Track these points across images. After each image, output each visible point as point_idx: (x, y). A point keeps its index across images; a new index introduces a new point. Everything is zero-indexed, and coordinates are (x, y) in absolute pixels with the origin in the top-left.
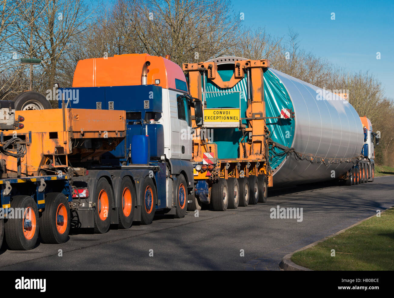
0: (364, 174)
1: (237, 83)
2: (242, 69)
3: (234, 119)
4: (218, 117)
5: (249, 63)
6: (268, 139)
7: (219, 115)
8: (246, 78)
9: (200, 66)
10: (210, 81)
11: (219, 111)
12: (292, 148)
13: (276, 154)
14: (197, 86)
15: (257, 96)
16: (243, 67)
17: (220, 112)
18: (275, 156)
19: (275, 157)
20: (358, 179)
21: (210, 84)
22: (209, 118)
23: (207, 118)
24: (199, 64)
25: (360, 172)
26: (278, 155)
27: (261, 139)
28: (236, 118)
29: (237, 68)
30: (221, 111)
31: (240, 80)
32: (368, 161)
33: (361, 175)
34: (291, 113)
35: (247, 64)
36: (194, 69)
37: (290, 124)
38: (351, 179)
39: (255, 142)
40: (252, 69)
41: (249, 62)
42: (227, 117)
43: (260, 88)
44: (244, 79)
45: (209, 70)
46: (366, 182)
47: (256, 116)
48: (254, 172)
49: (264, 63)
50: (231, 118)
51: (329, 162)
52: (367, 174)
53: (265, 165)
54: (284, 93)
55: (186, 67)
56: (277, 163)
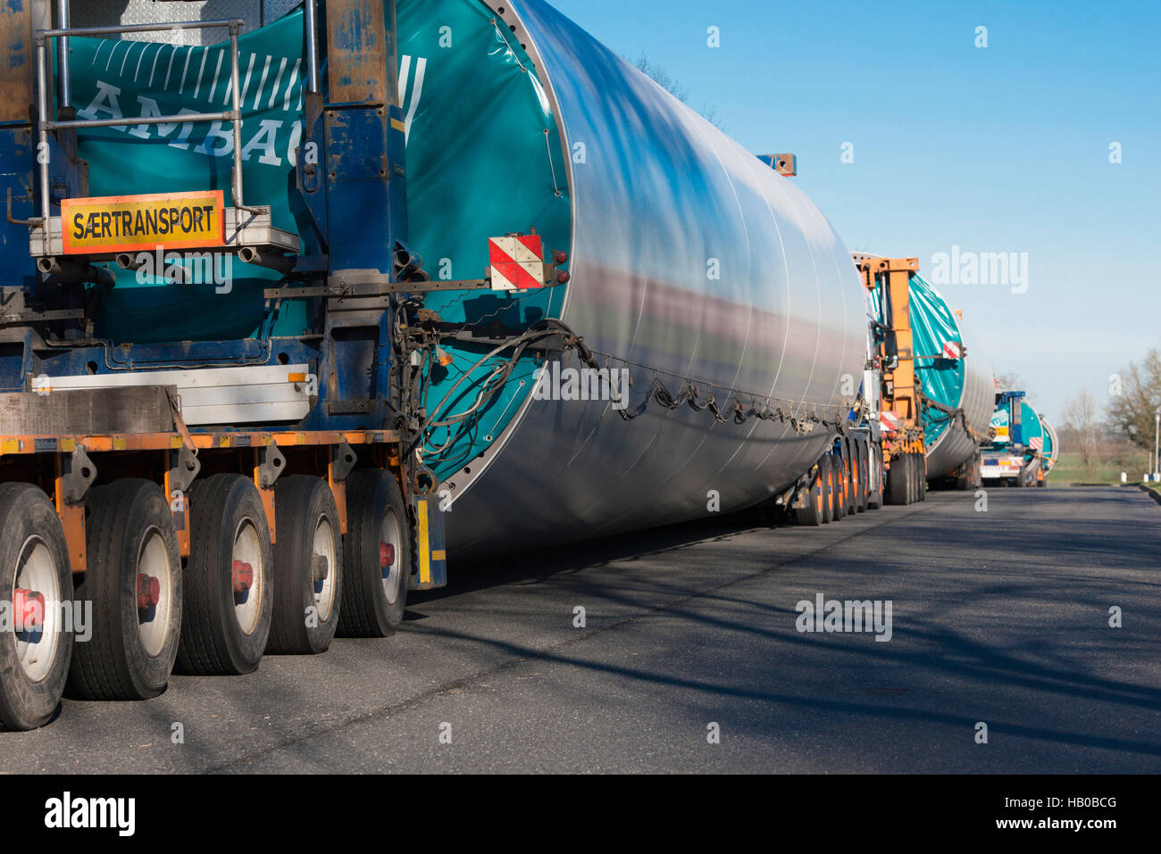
5: (886, 264)
6: (920, 393)
8: (879, 289)
12: (960, 409)
18: (931, 423)
19: (931, 425)
26: (935, 421)
27: (910, 393)
34: (960, 349)
35: (882, 265)
37: (956, 368)
39: (899, 399)
40: (891, 274)
41: (887, 261)
44: (874, 291)
54: (945, 314)
56: (934, 434)
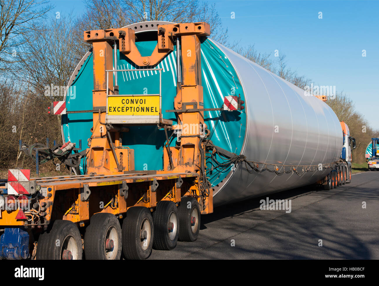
0: (342, 177)
1: (163, 59)
2: (167, 37)
3: (151, 111)
4: (127, 109)
5: (178, 28)
6: (206, 141)
7: (129, 105)
9: (108, 34)
10: (123, 56)
11: (130, 98)
12: (242, 155)
13: (218, 164)
14: (104, 63)
15: (190, 78)
16: (170, 35)
17: (131, 100)
18: (216, 167)
19: (217, 169)
20: (336, 182)
21: (124, 61)
22: (115, 110)
23: (112, 109)
24: (107, 31)
25: (339, 175)
26: (220, 166)
27: (194, 141)
28: (154, 110)
29: (161, 36)
30: (132, 98)
31: (165, 54)
32: (346, 164)
33: (339, 178)
34: (238, 102)
35: (175, 30)
36: (99, 37)
37: (239, 119)
38: (330, 183)
39: (185, 146)
40: (183, 37)
41: (178, 26)
42: (142, 108)
43: (193, 65)
45: (121, 40)
46: (343, 184)
47: (188, 107)
48: (174, 194)
49: (200, 28)
50: (148, 109)
51: (303, 170)
52: (345, 176)
53: (196, 181)
54: (231, 73)
55: (89, 36)
56: (219, 177)
